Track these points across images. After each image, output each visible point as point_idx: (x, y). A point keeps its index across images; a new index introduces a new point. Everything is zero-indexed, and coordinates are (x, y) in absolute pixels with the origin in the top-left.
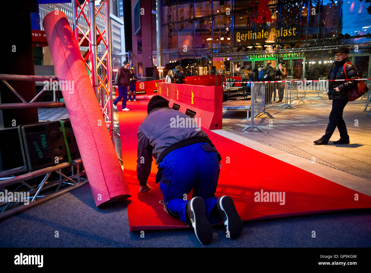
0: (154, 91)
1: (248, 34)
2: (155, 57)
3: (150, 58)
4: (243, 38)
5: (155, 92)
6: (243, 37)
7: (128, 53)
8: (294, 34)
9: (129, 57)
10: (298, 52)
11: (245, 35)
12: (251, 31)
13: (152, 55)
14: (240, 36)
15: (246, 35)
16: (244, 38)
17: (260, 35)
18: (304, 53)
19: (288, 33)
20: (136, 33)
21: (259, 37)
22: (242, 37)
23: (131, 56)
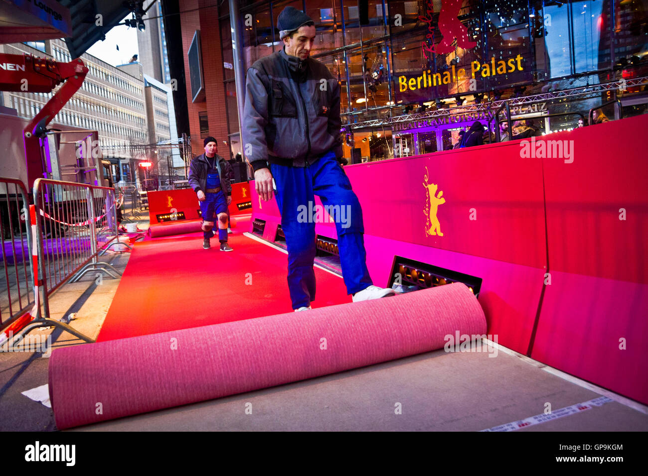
0: (239, 206)
1: (423, 78)
2: (235, 140)
3: (225, 142)
4: (413, 86)
5: (242, 208)
6: (413, 84)
7: (182, 140)
8: (521, 69)
9: (183, 147)
10: (531, 104)
11: (416, 79)
12: (429, 71)
13: (229, 137)
14: (407, 82)
15: (419, 79)
16: (416, 86)
17: (449, 76)
18: (544, 104)
19: (509, 68)
20: (195, 98)
21: (447, 80)
22: (410, 83)
23: (187, 145)
